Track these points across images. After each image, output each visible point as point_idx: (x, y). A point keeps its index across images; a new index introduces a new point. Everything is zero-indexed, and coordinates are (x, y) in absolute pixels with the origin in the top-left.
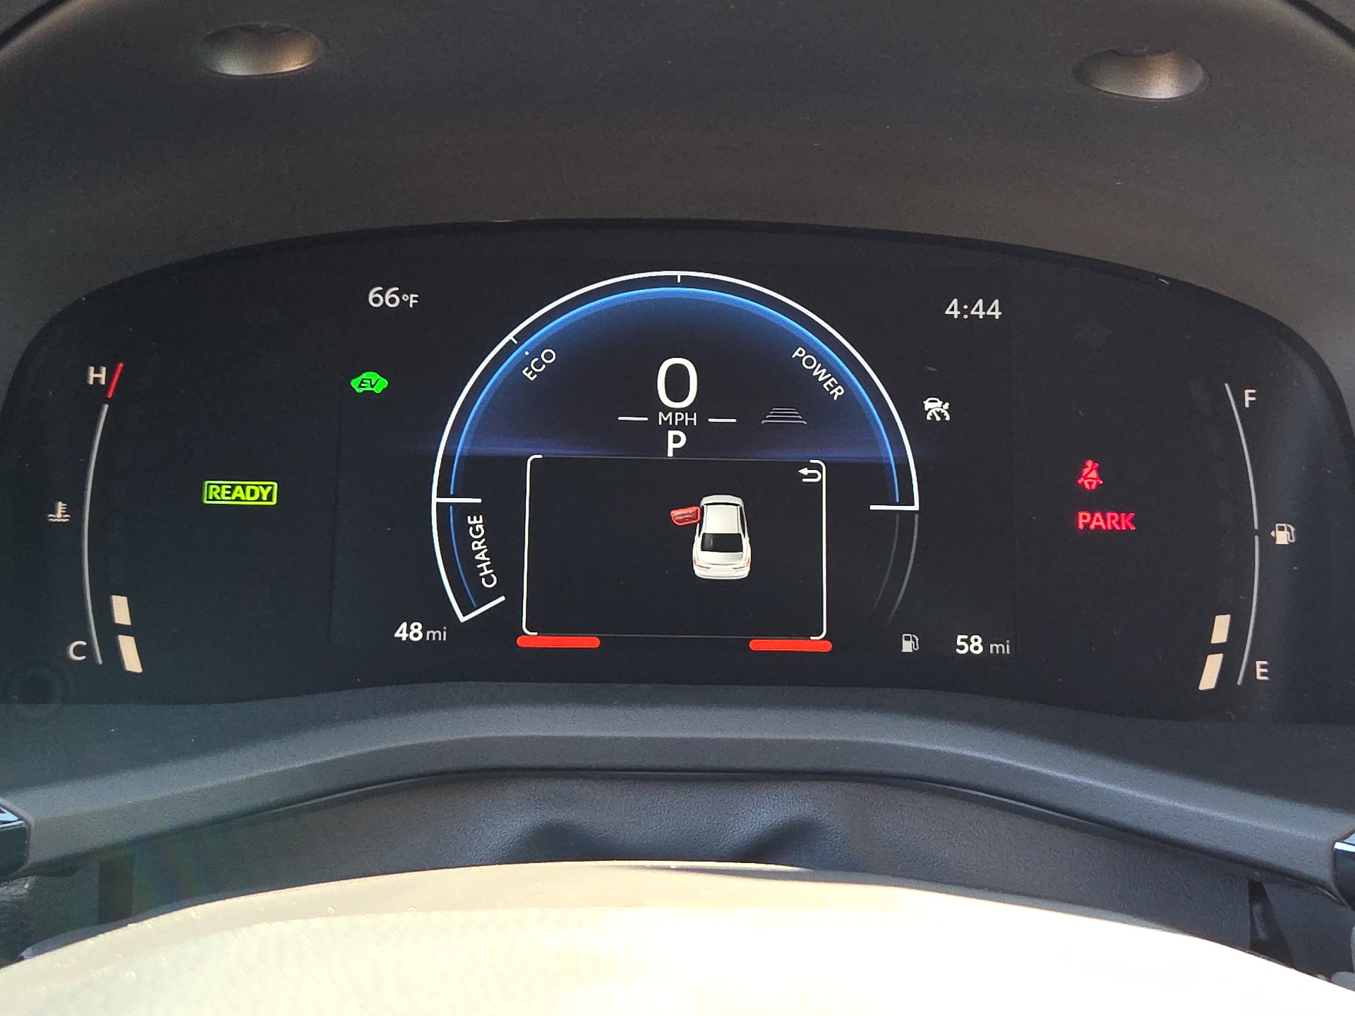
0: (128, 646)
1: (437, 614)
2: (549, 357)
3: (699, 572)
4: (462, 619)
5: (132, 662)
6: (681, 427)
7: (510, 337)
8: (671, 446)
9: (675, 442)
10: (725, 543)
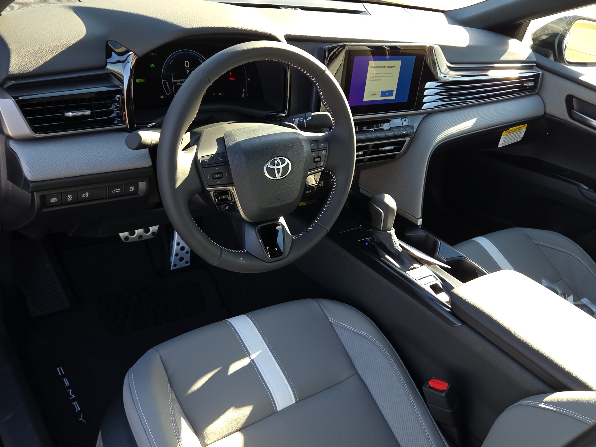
1: (164, 95)
2: (172, 61)
4: (168, 95)
7: (168, 59)
8: (187, 72)
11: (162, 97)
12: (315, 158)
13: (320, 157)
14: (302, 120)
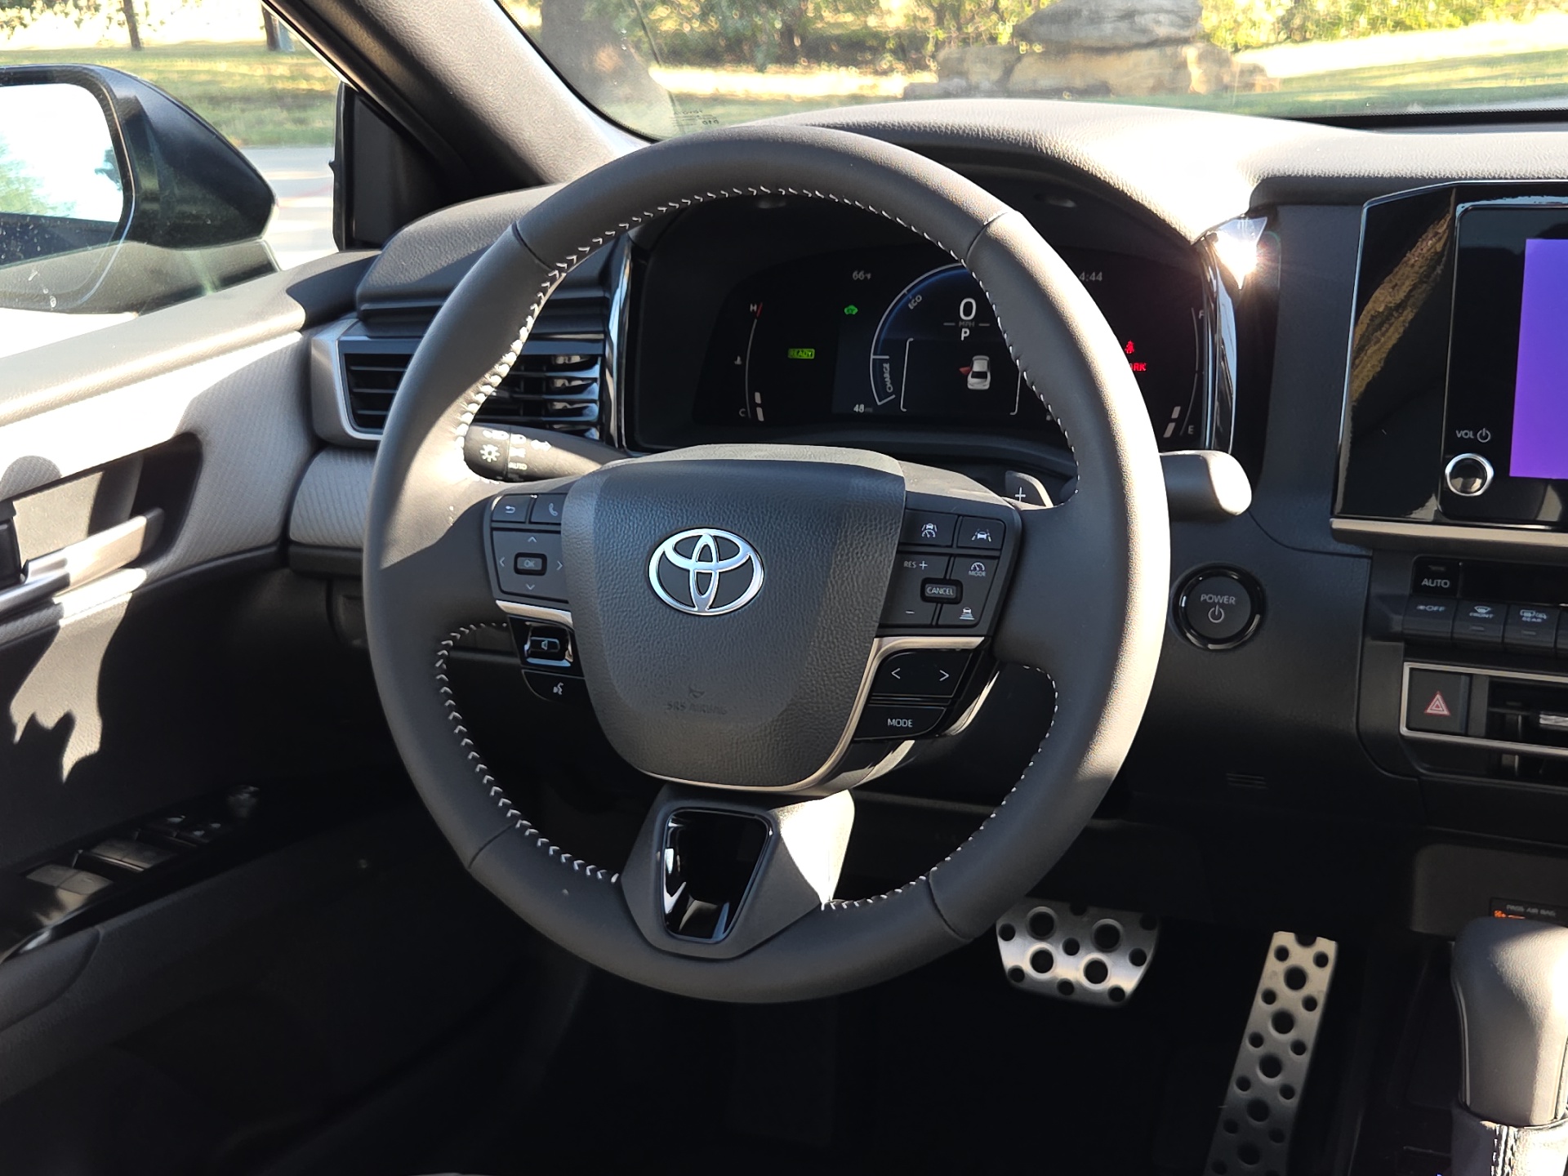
0: (760, 411)
1: (869, 402)
2: (919, 298)
3: (970, 387)
4: (879, 403)
5: (761, 417)
6: (967, 327)
7: (905, 291)
8: (963, 335)
9: (965, 333)
10: (980, 375)
11: (860, 408)
12: (927, 581)
13: (957, 584)
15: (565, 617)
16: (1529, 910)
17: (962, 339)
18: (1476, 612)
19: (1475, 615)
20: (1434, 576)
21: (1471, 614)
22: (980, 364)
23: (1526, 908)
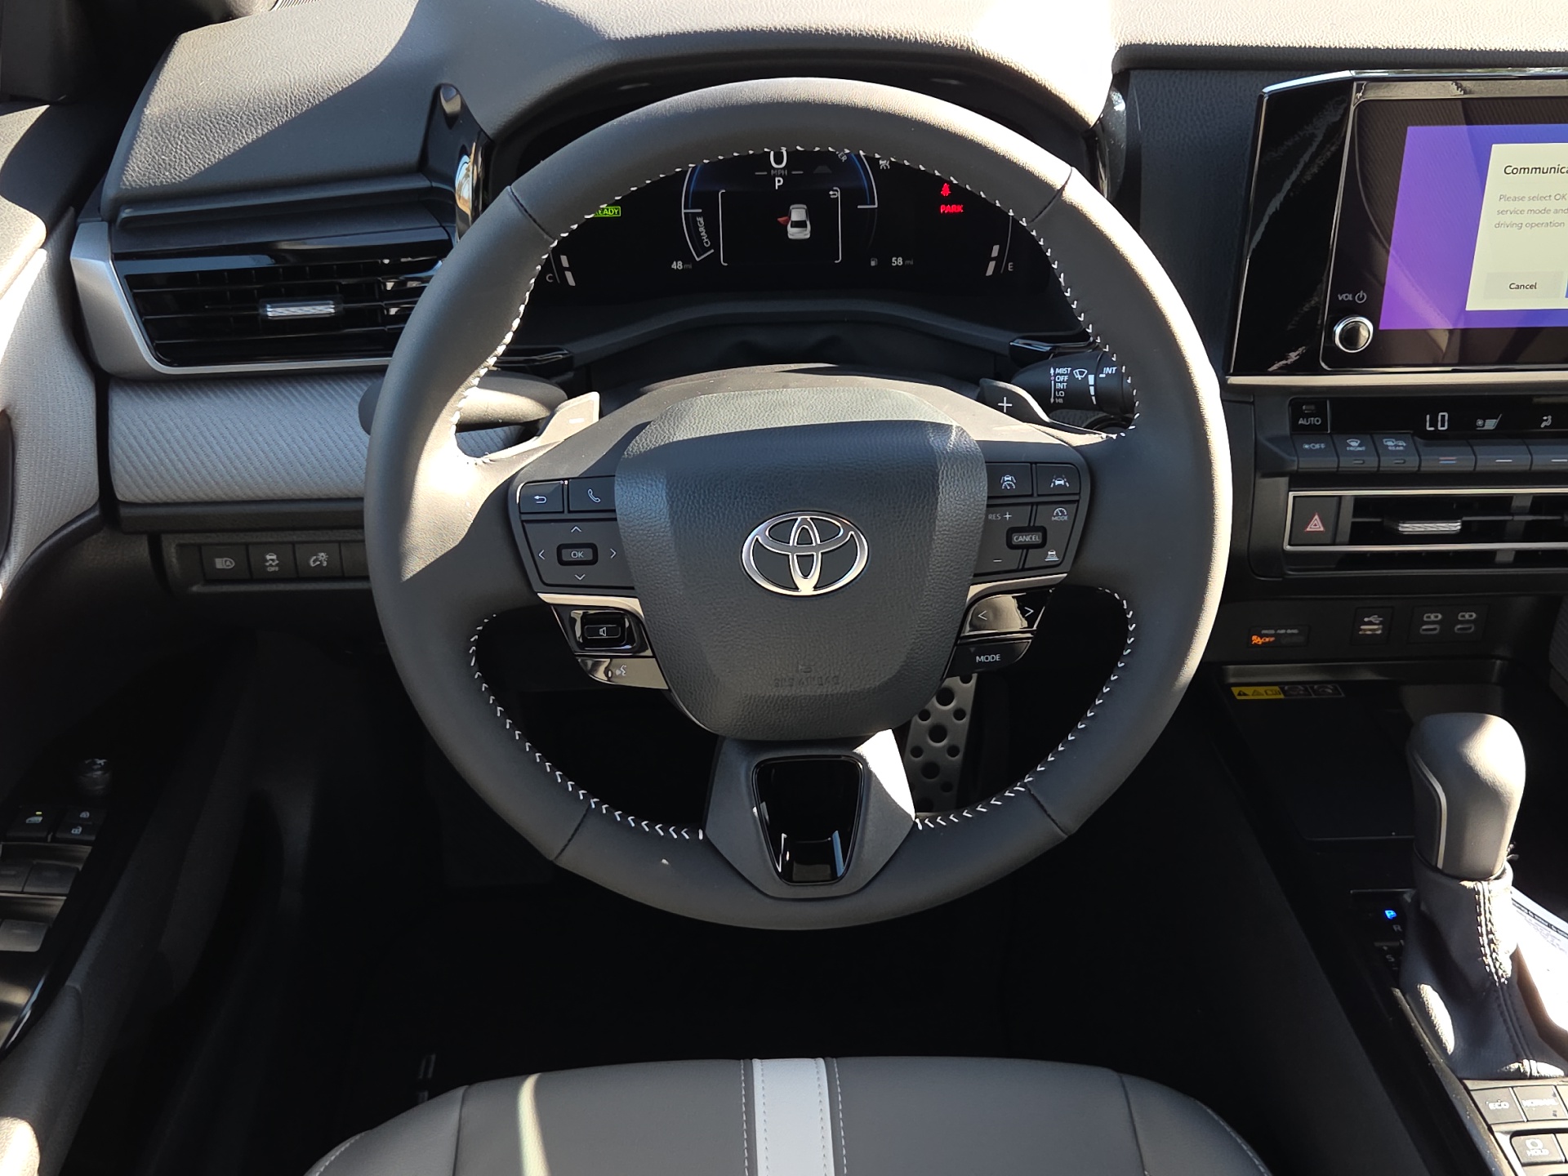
0: (569, 275)
1: (687, 258)
3: (790, 237)
4: (698, 259)
5: (571, 282)
6: (781, 176)
8: (777, 184)
9: (779, 182)
10: (799, 224)
11: (678, 265)
12: (1012, 531)
13: (1043, 530)
14: (1080, 377)
15: (632, 604)
16: (1279, 631)
17: (777, 188)
18: (1350, 446)
19: (1352, 449)
20: (1307, 416)
21: (1348, 448)
22: (798, 213)
23: (1276, 631)
